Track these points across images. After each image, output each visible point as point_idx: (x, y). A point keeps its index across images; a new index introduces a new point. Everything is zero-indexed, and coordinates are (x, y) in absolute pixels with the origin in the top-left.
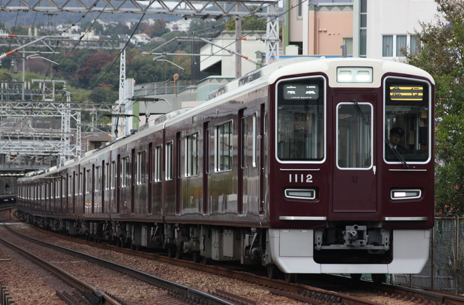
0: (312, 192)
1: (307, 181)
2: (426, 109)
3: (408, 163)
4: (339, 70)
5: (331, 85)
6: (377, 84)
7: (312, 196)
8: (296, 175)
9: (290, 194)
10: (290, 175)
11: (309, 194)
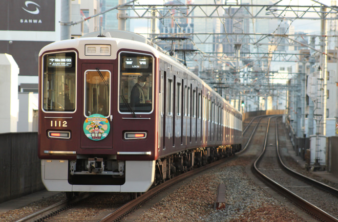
0: (68, 134)
1: (63, 126)
2: (151, 75)
3: (136, 113)
4: (87, 46)
5: (81, 58)
6: (114, 57)
7: (68, 137)
8: (56, 122)
9: (52, 134)
10: (52, 122)
11: (66, 135)
